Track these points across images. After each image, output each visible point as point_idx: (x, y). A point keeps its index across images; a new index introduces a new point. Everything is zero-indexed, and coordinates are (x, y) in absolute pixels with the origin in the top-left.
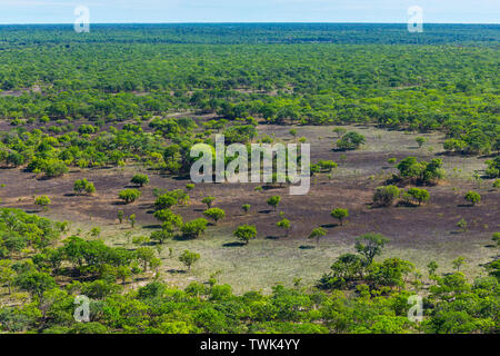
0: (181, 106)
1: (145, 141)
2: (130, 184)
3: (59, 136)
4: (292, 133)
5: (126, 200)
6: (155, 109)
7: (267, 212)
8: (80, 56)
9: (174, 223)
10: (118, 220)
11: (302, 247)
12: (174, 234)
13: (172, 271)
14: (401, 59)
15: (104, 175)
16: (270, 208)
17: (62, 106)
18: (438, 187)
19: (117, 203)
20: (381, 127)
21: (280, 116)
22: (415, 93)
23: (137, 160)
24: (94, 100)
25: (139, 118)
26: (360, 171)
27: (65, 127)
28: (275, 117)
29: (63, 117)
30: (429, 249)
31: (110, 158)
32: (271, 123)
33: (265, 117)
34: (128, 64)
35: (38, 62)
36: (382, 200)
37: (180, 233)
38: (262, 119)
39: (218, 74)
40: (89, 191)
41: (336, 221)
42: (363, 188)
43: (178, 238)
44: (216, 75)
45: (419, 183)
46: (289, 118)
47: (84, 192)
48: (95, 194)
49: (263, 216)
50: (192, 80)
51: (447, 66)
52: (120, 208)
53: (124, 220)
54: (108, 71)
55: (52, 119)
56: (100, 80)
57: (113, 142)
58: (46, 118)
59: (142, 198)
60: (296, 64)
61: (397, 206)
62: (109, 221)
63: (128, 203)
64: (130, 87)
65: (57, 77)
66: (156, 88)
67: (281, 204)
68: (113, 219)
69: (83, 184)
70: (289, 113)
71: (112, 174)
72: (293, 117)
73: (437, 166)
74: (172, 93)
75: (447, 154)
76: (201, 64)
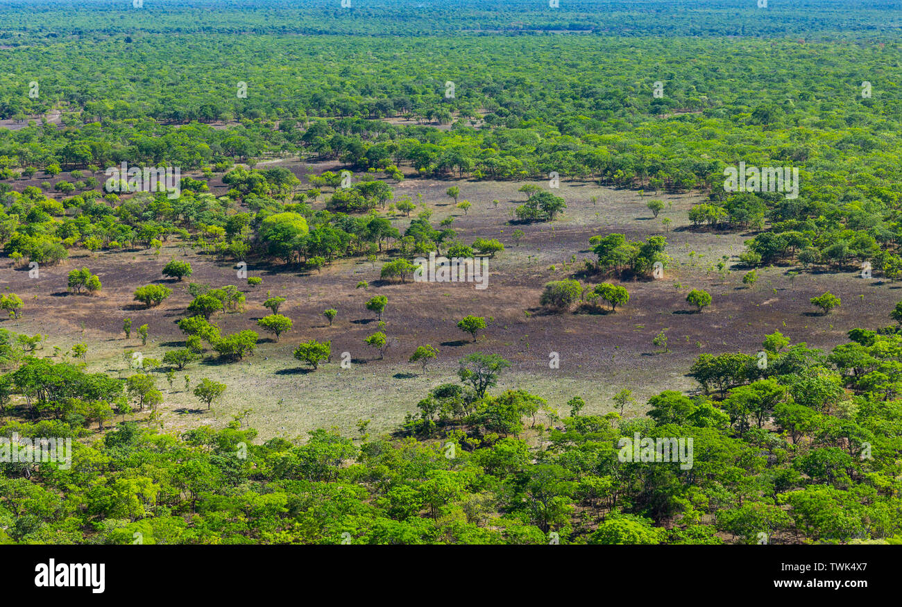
0: (285, 148)
1: (202, 207)
2: (162, 277)
3: (68, 198)
4: (451, 194)
5: (146, 302)
6: (239, 153)
7: (365, 322)
8: (143, 59)
9: (205, 337)
10: (124, 334)
11: (399, 376)
12: (206, 355)
13: (181, 411)
14: (689, 66)
15: (126, 262)
16: (373, 315)
17: (83, 148)
18: (655, 283)
19: (132, 308)
20: (605, 183)
21: (442, 165)
22: (681, 125)
23: (183, 238)
24: (141, 137)
25: (209, 168)
26: (541, 256)
27: (81, 183)
28: (433, 166)
29: (84, 167)
30: (595, 378)
31: (140, 234)
32: (428, 177)
33: (417, 167)
34: (220, 74)
35: (68, 70)
36: (555, 303)
37: (215, 354)
38: (413, 171)
39: (366, 92)
40: (92, 287)
41: (469, 337)
42: (535, 284)
43: (210, 362)
44: (363, 93)
45: (626, 276)
46: (456, 168)
47: (83, 289)
48: (100, 293)
49: (357, 328)
50: (317, 102)
51: (762, 77)
52: (135, 314)
53: (133, 334)
54: (181, 86)
55: (65, 169)
56: (163, 102)
57: (150, 208)
58: (56, 167)
59: (173, 299)
60: (507, 74)
61: (575, 313)
62: (110, 335)
63: (148, 306)
64: (209, 115)
65: (92, 97)
66: (253, 115)
67: (392, 309)
68: (118, 332)
69: (83, 277)
70: (456, 161)
71: (137, 260)
72: (464, 167)
73: (657, 248)
74: (277, 124)
75: (694, 229)
76: (345, 73)
